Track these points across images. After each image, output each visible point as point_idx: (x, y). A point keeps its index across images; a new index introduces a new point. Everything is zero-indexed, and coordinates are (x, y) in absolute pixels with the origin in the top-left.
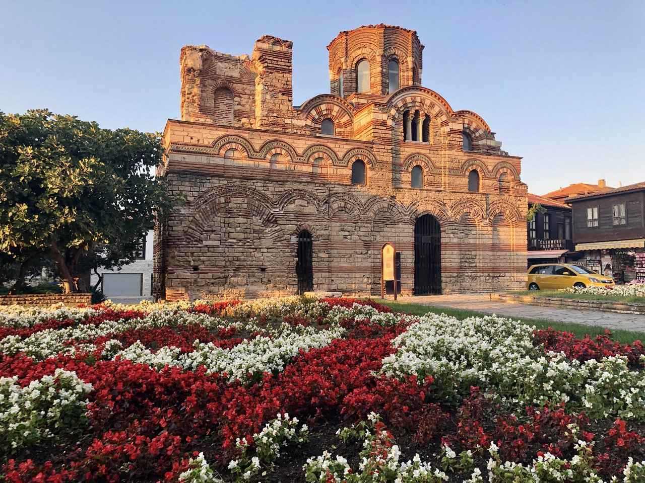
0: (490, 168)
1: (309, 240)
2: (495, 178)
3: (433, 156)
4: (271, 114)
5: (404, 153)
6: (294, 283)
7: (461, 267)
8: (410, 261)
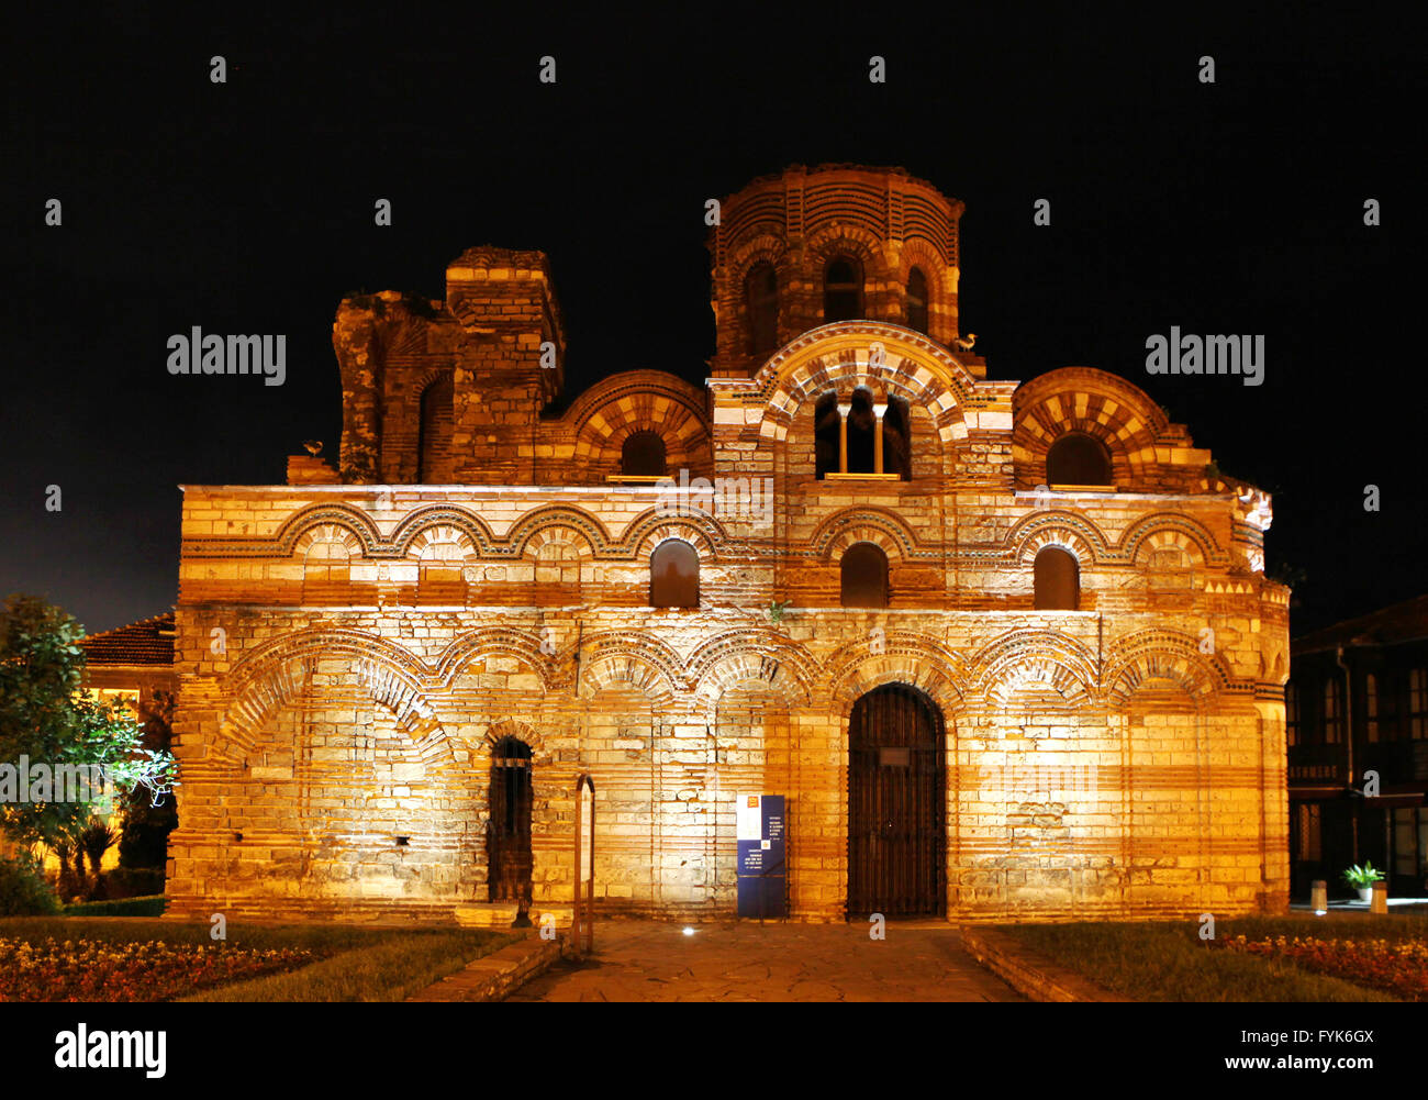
0: (1113, 537)
1: (520, 763)
2: (1132, 565)
3: (912, 511)
4: (480, 438)
5: (816, 510)
6: (478, 878)
7: (1013, 842)
8: (832, 820)
